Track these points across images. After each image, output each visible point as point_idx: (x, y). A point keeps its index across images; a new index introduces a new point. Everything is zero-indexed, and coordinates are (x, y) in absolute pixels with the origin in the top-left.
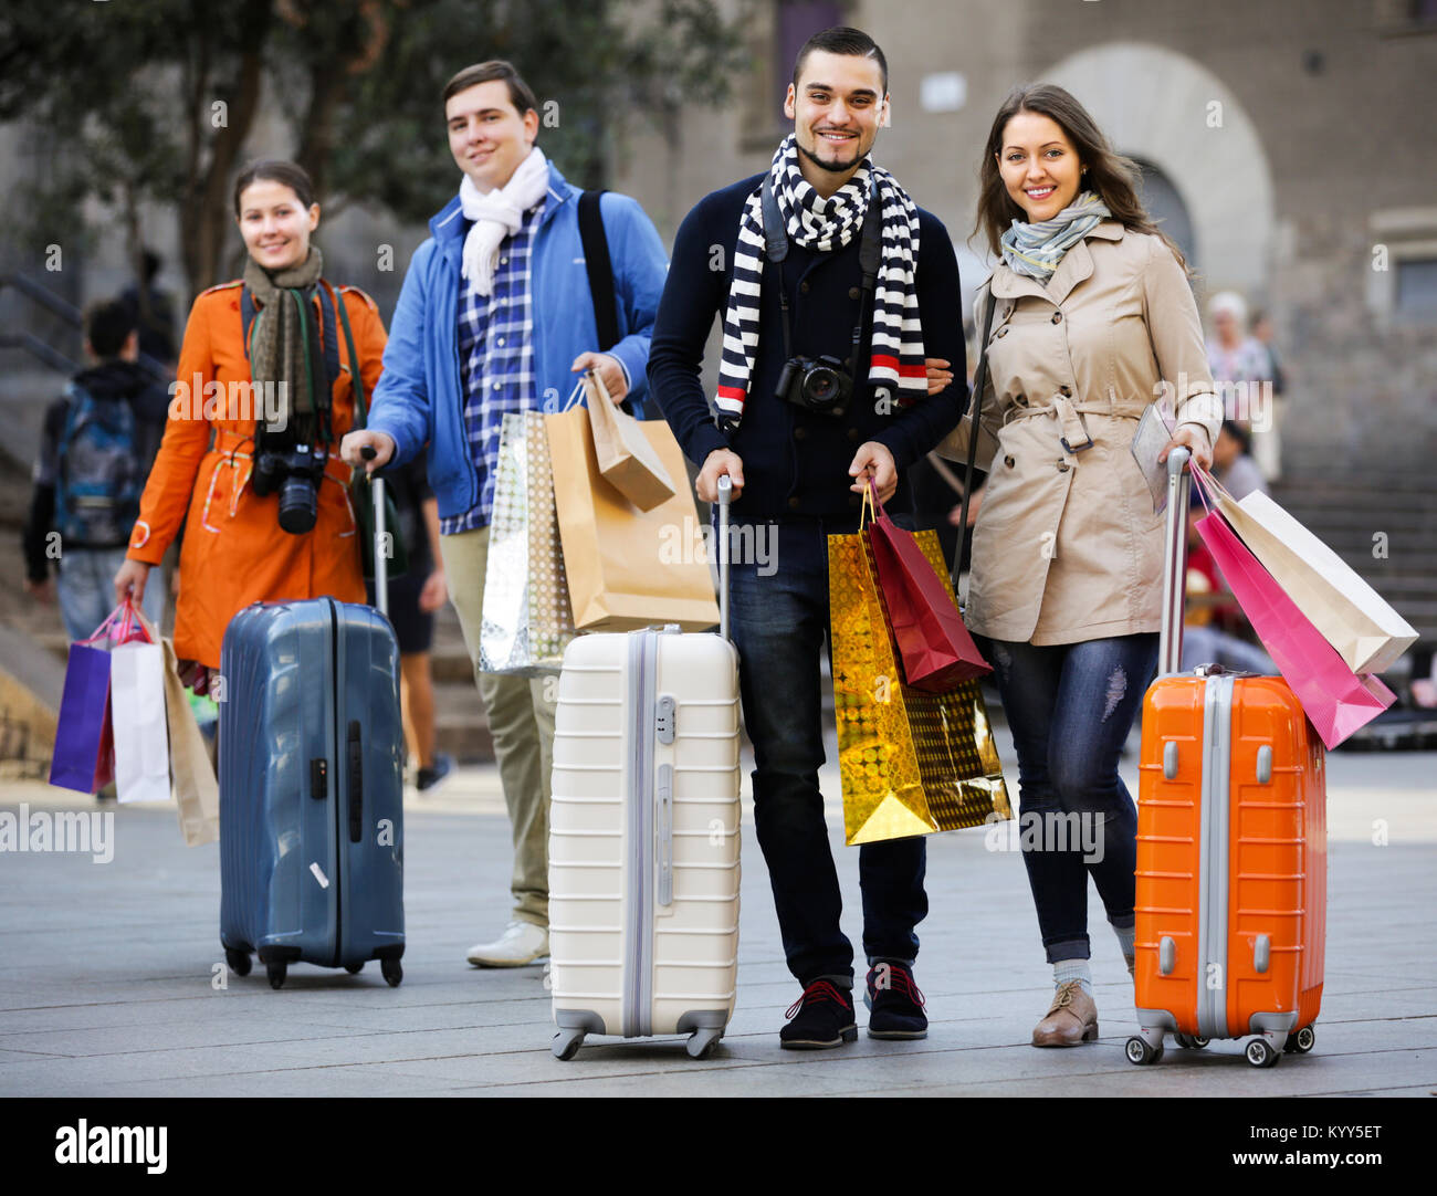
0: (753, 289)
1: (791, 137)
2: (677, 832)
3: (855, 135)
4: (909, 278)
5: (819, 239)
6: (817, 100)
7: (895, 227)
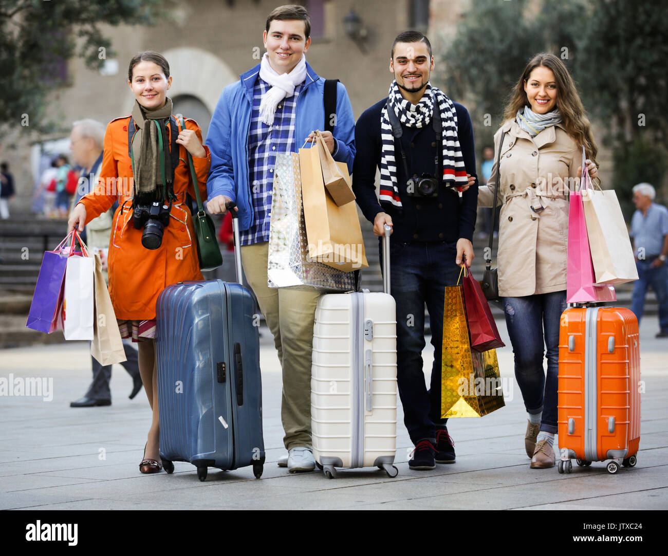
0: (391, 148)
1: (394, 81)
2: (373, 379)
3: (420, 76)
4: (455, 134)
5: (416, 123)
6: (402, 63)
7: (446, 112)
